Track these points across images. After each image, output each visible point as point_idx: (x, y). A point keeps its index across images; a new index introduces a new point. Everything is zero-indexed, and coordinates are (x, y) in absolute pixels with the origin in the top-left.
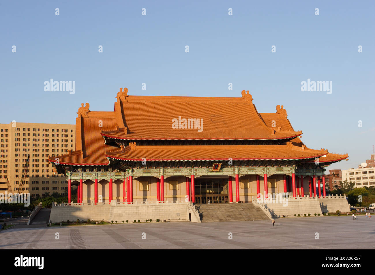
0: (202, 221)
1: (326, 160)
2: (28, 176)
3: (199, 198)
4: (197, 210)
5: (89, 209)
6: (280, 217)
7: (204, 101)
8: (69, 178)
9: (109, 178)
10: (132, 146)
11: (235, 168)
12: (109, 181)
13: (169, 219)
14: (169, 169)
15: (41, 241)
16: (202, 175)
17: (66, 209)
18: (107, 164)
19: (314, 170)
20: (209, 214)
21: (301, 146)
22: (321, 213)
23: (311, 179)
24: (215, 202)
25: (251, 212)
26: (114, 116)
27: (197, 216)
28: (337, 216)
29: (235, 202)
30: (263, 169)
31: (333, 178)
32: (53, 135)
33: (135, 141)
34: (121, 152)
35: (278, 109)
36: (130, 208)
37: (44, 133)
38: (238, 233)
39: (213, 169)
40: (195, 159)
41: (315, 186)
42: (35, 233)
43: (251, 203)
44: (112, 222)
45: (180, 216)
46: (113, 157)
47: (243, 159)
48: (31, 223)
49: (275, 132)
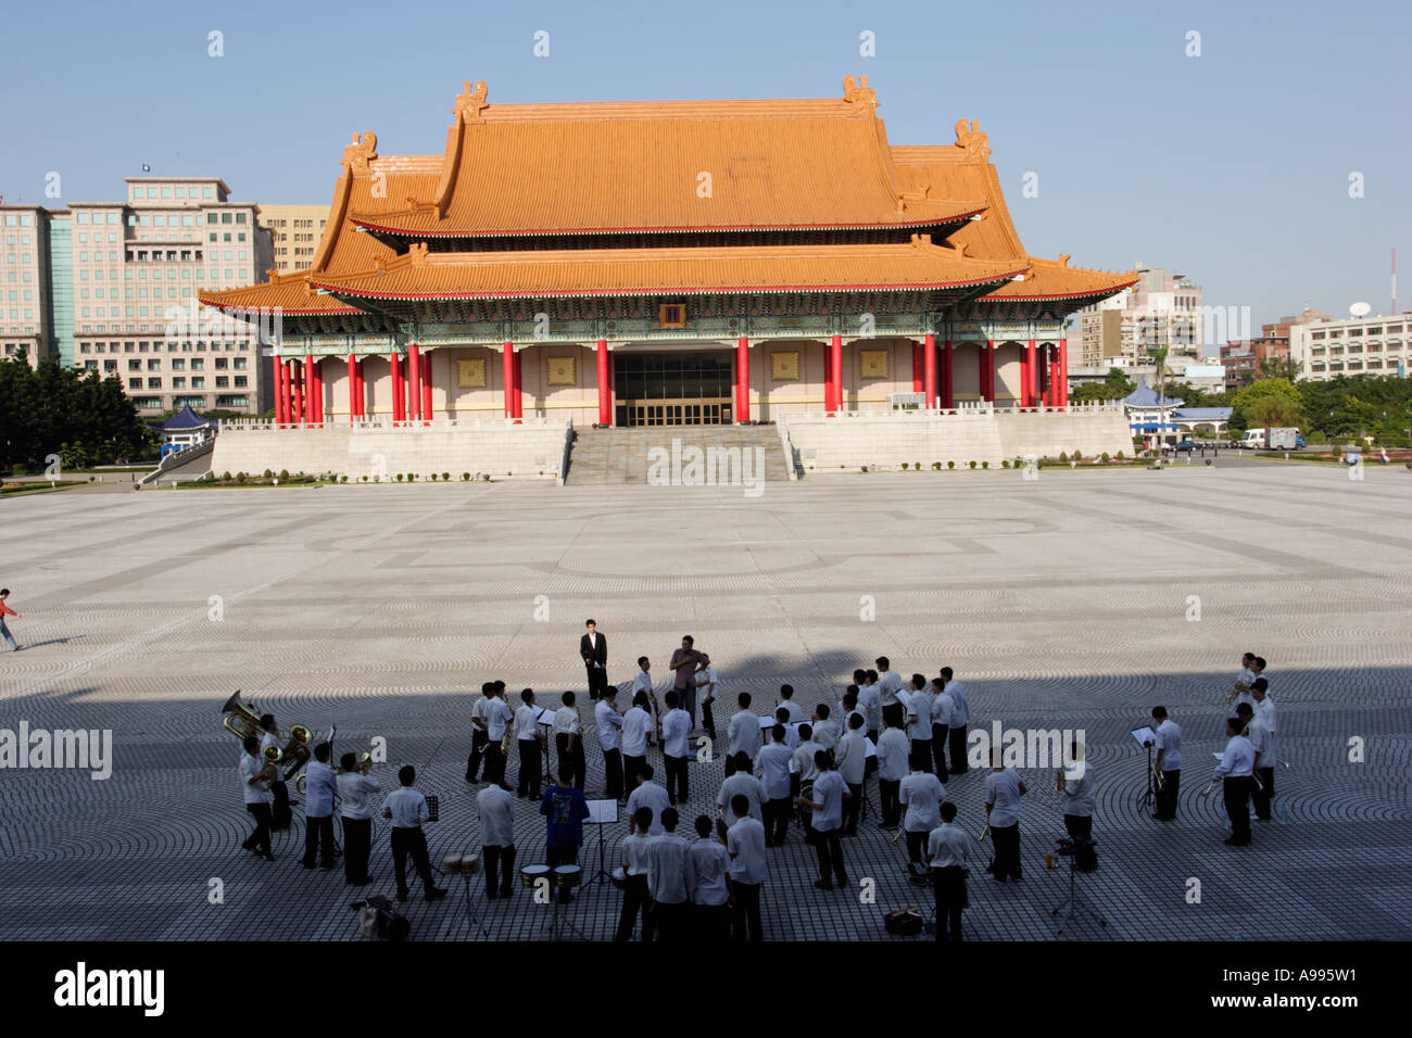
0: (569, 479)
10: (417, 253)
11: (737, 319)
13: (509, 474)
14: (527, 323)
16: (633, 342)
21: (954, 247)
30: (828, 321)
33: (426, 240)
34: (372, 273)
39: (664, 322)
40: (592, 291)
46: (336, 289)
47: (747, 288)
49: (905, 203)
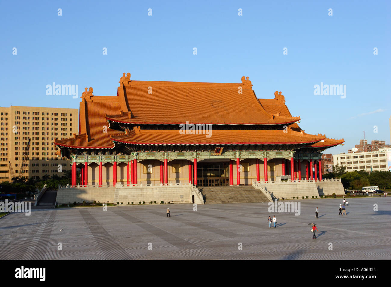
0: (205, 202)
1: (323, 145)
2: (28, 159)
3: (201, 181)
4: (201, 193)
5: (94, 191)
6: (279, 199)
7: (205, 87)
8: (74, 160)
9: (113, 161)
10: (137, 130)
11: (236, 152)
12: (113, 164)
13: (173, 201)
14: (172, 153)
15: (56, 221)
16: (205, 159)
17: (72, 191)
18: (112, 147)
19: (311, 155)
20: (212, 196)
21: (300, 132)
22: (318, 196)
23: (308, 163)
24: (216, 185)
25: (252, 194)
26: (117, 100)
27: (200, 198)
28: (333, 198)
29: (235, 185)
30: (263, 153)
31: (324, 162)
32: (52, 119)
33: (140, 125)
34: (126, 136)
35: (276, 95)
36: (135, 190)
37: (44, 116)
38: (245, 214)
39: (215, 153)
40: (198, 143)
41: (311, 170)
42: (46, 214)
43: (252, 185)
44: (118, 203)
45: (183, 198)
46: (118, 141)
47: (245, 143)
48: (38, 205)
49: (274, 117)
